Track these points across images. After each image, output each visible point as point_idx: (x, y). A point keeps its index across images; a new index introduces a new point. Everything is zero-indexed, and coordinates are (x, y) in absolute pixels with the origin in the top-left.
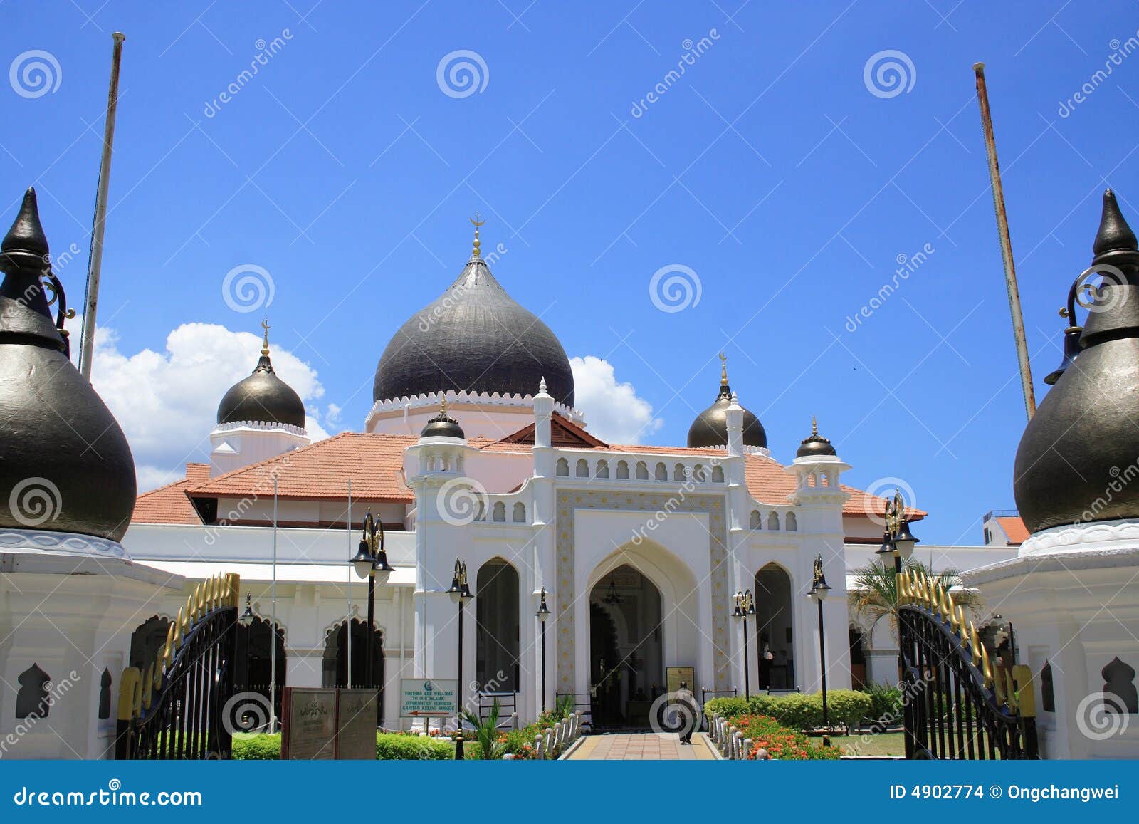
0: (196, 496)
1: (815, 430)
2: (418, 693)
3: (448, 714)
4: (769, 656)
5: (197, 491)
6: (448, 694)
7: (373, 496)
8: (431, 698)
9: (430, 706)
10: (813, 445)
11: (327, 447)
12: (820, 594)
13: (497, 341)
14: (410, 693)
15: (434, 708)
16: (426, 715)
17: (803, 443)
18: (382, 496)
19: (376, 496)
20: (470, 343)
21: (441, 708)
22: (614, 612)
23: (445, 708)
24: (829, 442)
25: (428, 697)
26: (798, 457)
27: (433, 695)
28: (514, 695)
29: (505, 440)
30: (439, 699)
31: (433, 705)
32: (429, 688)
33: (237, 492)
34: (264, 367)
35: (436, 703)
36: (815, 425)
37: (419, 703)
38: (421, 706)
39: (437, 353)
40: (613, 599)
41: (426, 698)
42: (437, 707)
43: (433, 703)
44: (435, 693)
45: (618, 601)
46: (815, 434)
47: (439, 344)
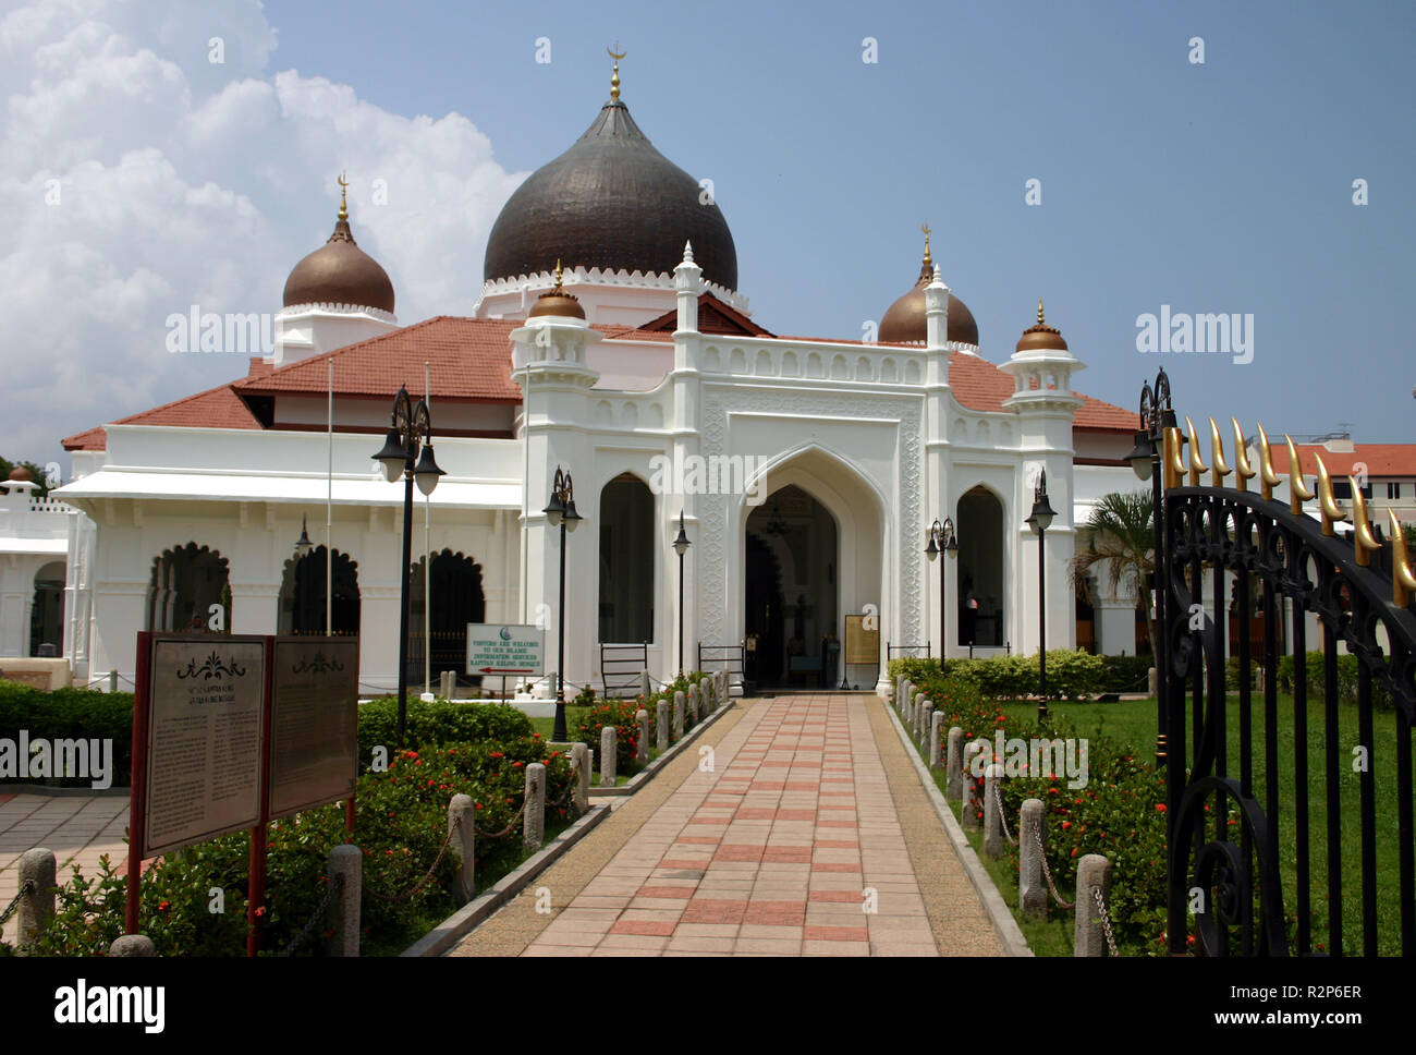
0: (247, 394)
1: (1040, 316)
2: (491, 643)
3: (531, 671)
4: (974, 604)
5: (247, 387)
6: (532, 644)
7: (472, 395)
8: (509, 650)
9: (507, 661)
10: (1037, 337)
11: (416, 334)
12: (1041, 521)
13: (639, 204)
14: (480, 643)
15: (512, 664)
16: (504, 673)
17: (1025, 333)
18: (484, 395)
19: (476, 395)
20: (606, 207)
21: (522, 664)
22: (778, 545)
23: (528, 664)
24: (1059, 333)
25: (505, 648)
26: (1017, 351)
27: (511, 646)
28: (645, 648)
29: (643, 328)
30: (520, 651)
31: (511, 660)
32: (505, 637)
33: (298, 388)
34: (342, 235)
35: (515, 657)
36: (1041, 311)
37: (493, 657)
38: (495, 661)
39: (563, 220)
40: (775, 529)
41: (502, 650)
42: (517, 661)
43: (511, 657)
44: (515, 644)
45: (782, 532)
46: (1041, 322)
47: (566, 208)
